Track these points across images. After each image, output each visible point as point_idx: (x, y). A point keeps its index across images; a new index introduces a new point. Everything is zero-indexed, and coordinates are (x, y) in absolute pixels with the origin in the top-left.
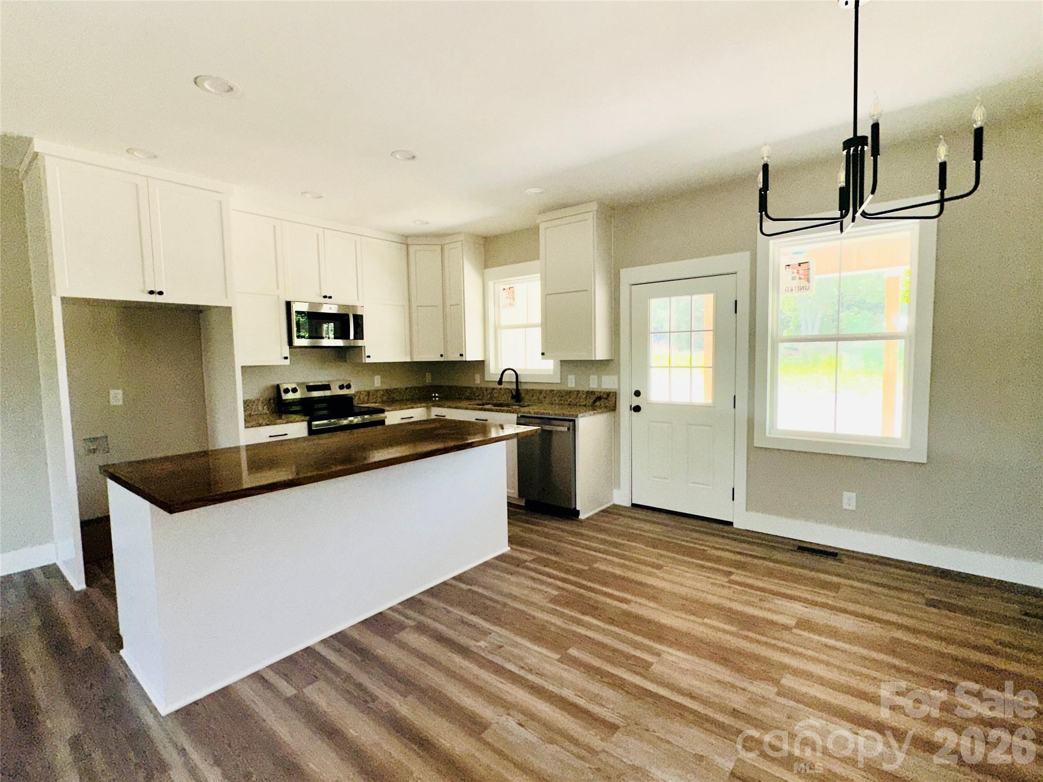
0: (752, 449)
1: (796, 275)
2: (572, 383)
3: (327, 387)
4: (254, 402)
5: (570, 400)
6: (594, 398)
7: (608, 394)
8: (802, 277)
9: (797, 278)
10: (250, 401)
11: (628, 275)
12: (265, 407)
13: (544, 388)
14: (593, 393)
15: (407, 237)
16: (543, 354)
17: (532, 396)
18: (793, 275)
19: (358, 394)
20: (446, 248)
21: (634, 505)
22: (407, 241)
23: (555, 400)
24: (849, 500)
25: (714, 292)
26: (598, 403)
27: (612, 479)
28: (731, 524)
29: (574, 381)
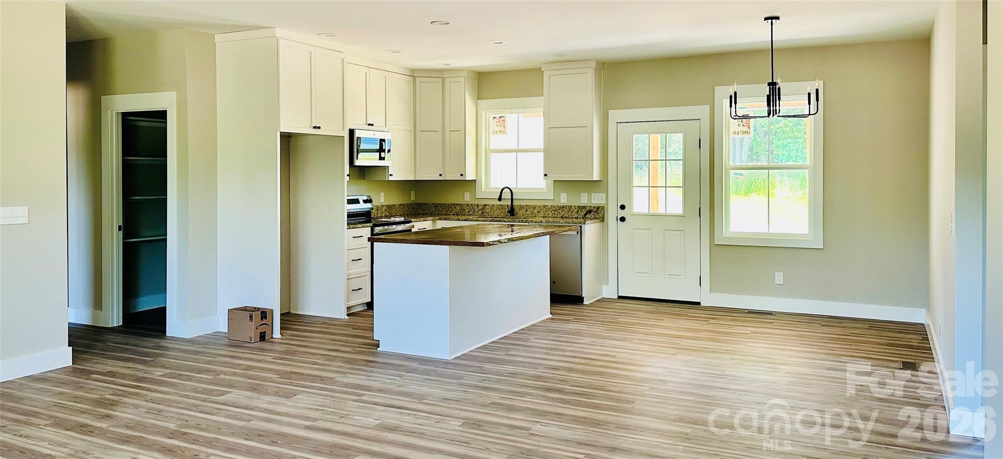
0: (714, 247)
1: (740, 123)
2: (564, 199)
3: (357, 201)
5: (563, 213)
6: (584, 212)
7: (598, 208)
8: (745, 125)
9: (742, 125)
11: (615, 115)
13: (538, 204)
14: (584, 207)
15: (413, 70)
16: (546, 175)
17: (527, 211)
18: (739, 123)
19: (376, 208)
20: (447, 81)
21: (620, 297)
22: (414, 74)
23: (548, 214)
24: (779, 278)
25: (683, 132)
26: (588, 216)
27: (602, 277)
28: (699, 303)
29: (566, 198)
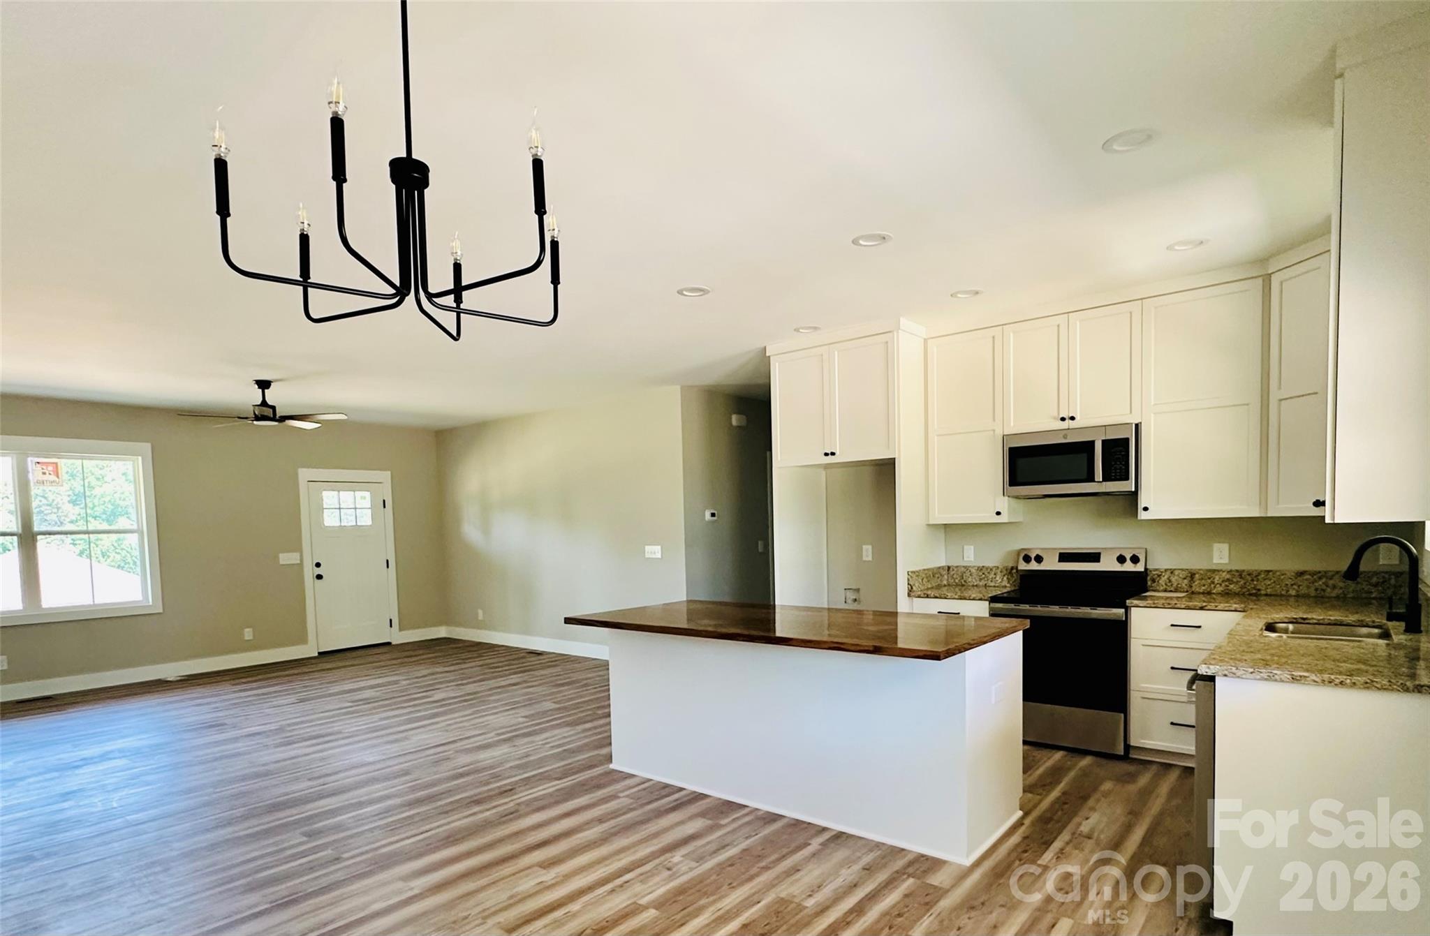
3: (1095, 557)
4: (991, 570)
10: (987, 569)
12: (1005, 578)
19: (1168, 573)
